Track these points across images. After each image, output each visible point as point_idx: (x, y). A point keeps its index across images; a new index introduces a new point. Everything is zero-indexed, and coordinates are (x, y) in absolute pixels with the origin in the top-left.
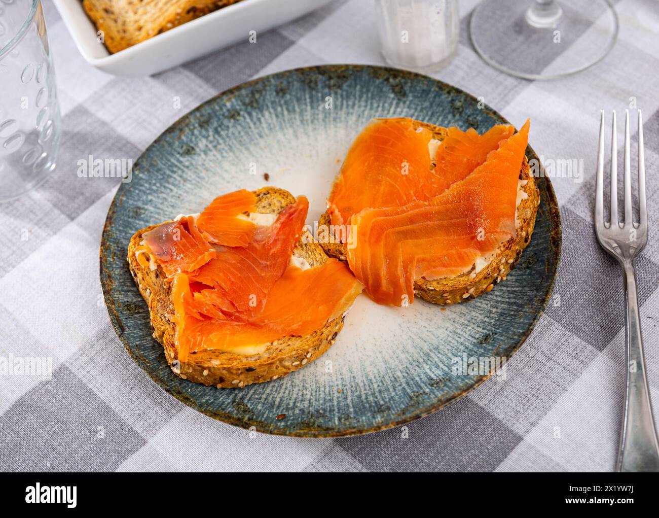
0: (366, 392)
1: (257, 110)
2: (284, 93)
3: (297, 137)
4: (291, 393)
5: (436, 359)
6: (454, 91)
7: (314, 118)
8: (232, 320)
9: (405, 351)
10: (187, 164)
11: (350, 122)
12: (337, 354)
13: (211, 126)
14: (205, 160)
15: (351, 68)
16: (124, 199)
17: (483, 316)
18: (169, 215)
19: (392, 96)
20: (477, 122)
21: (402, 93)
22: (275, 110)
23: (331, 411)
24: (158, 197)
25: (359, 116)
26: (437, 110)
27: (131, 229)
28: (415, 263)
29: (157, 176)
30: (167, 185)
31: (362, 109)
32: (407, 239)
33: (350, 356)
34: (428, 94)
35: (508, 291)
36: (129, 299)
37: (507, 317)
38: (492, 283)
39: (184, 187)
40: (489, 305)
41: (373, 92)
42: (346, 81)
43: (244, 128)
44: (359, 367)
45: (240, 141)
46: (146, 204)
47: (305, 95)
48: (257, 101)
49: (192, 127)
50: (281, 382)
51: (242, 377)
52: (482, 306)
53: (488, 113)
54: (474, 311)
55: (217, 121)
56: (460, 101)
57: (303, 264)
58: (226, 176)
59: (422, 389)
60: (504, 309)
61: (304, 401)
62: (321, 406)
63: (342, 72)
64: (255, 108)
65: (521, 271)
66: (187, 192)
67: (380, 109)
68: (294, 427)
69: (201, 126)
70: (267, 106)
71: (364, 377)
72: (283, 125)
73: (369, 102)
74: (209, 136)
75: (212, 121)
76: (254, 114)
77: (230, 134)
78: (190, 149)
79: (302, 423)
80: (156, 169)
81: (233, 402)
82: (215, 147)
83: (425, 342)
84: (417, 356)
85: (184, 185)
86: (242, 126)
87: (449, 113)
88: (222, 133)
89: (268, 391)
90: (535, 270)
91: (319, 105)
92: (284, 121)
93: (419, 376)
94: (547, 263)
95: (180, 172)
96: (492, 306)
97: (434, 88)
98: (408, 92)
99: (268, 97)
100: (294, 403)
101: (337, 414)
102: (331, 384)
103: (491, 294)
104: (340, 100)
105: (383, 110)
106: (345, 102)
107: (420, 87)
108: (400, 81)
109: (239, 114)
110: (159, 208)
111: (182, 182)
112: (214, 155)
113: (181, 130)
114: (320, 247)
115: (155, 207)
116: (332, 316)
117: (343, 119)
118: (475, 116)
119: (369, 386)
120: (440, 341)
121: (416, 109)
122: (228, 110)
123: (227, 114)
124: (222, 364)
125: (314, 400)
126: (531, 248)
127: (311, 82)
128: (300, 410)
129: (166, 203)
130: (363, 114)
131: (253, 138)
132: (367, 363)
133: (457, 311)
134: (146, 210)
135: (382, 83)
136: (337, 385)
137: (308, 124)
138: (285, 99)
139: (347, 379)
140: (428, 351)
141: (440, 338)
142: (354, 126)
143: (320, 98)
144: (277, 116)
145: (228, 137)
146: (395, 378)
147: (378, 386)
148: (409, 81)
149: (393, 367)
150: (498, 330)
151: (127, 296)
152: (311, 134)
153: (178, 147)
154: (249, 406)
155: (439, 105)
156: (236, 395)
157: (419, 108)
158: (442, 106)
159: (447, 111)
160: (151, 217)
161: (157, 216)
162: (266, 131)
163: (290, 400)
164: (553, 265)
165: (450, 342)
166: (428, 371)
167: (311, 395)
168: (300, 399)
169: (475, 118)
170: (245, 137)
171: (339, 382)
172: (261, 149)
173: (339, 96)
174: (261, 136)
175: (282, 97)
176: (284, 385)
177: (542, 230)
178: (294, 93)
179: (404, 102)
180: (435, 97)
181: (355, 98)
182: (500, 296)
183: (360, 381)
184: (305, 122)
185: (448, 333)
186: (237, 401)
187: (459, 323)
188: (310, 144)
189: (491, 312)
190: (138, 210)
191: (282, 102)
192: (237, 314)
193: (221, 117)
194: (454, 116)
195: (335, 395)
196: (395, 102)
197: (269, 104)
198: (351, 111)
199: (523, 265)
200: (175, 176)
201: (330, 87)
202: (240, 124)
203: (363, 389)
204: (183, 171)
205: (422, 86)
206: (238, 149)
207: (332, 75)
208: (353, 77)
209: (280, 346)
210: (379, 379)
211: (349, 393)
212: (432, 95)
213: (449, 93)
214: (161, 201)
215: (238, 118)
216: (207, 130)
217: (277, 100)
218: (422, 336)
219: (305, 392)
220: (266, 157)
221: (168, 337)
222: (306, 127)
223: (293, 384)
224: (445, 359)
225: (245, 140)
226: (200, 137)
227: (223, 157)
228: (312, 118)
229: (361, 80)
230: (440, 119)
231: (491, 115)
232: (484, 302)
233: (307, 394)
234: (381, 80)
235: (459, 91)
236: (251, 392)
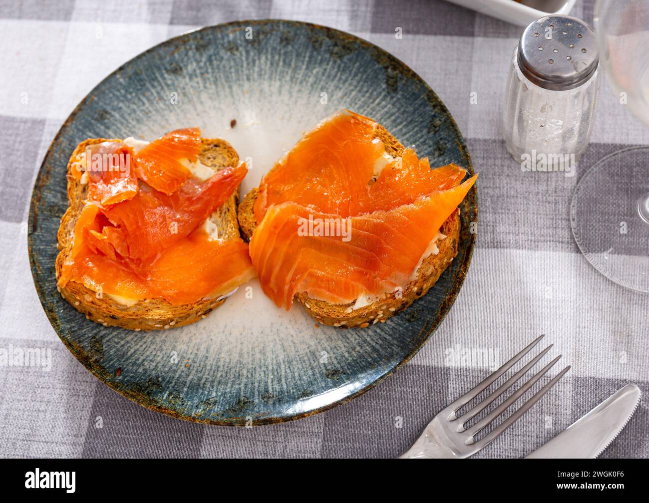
0: (208, 377)
1: (256, 51)
2: (288, 44)
3: (280, 92)
4: (147, 349)
5: (283, 373)
6: (439, 107)
7: (305, 80)
8: (121, 264)
9: (263, 352)
10: (169, 82)
11: (334, 98)
12: (205, 328)
13: (207, 51)
14: (187, 84)
15: (358, 42)
16: (96, 99)
17: (345, 350)
18: (131, 128)
19: (384, 86)
20: (445, 149)
21: (394, 88)
22: (273, 57)
23: (169, 382)
24: (129, 107)
25: (346, 94)
26: (417, 120)
27: (90, 131)
28: (306, 275)
29: (136, 86)
30: (142, 97)
31: (352, 88)
32: (311, 248)
33: (215, 335)
34: (416, 99)
35: (380, 335)
36: (56, 201)
37: (363, 361)
38: (368, 322)
39: (157, 105)
40: (357, 341)
41: (369, 75)
42: (348, 54)
43: (236, 64)
44: (216, 350)
45: (228, 77)
46: (114, 110)
47: (306, 53)
48: (259, 42)
49: (188, 47)
50: (145, 335)
51: (106, 319)
52: (351, 339)
53: (458, 145)
54: (341, 340)
55: (215, 49)
56: (440, 121)
57: (213, 230)
58: (199, 107)
59: (253, 397)
60: (366, 352)
61: (153, 362)
62: (163, 374)
63: (349, 43)
64: (255, 48)
65: (402, 320)
66: (157, 111)
67: (368, 95)
68: (127, 386)
69: (197, 49)
70: (267, 50)
71: (215, 361)
72: (274, 75)
73: (361, 83)
74: (201, 61)
75: (210, 47)
76: (252, 54)
77: (221, 67)
78: (178, 68)
79: (137, 384)
80: (138, 78)
81: (94, 337)
82: (202, 74)
83: (284, 351)
84: (270, 361)
85: (157, 103)
86: (235, 62)
87: (425, 127)
88: (215, 62)
89: (129, 338)
90: (412, 327)
91: (314, 68)
92: (276, 71)
93: (259, 383)
94: (425, 325)
95: (159, 88)
96: (358, 343)
97: (424, 96)
98: (399, 88)
99: (271, 41)
100: (144, 360)
101: (171, 388)
102: (185, 355)
103: (365, 331)
104: (336, 70)
105: (369, 98)
106: (339, 74)
107: (412, 89)
108: (397, 74)
109: (237, 49)
110: (124, 118)
111: (157, 99)
112: (198, 83)
113: (177, 47)
114: (236, 220)
115: (122, 116)
116: (208, 296)
117: (330, 91)
118: (446, 142)
119: (214, 373)
120: (297, 356)
121: (399, 109)
122: (229, 42)
123: (226, 45)
124: (92, 302)
125: (161, 364)
126: (422, 303)
127: (316, 41)
128: (144, 370)
129: (133, 115)
130: (350, 94)
131: (241, 78)
132: (225, 349)
133: (327, 333)
134: (112, 116)
135: (380, 69)
136: (189, 359)
137: (296, 84)
138: (286, 49)
139: (200, 356)
140: (281, 361)
141: (298, 354)
142: (336, 102)
143: (318, 61)
144: (272, 64)
145: (218, 68)
146: (239, 375)
147: (222, 376)
148: (405, 78)
149: (244, 363)
150: (348, 371)
151: (55, 196)
152: (295, 94)
153: (168, 62)
154: (104, 347)
155: (420, 115)
156: (99, 332)
157: (402, 110)
158: (422, 117)
159: (425, 124)
160: (113, 124)
161: (119, 125)
162: (256, 75)
163: (142, 355)
164: (428, 330)
165: (304, 361)
166: (270, 381)
167: (162, 359)
168: (151, 358)
169: (446, 144)
170: (233, 75)
171: (192, 357)
172: (242, 91)
173: (336, 66)
174: (248, 79)
175: (285, 46)
176: (146, 338)
177: (441, 288)
178: (296, 47)
179: (392, 98)
180: (420, 105)
181: (350, 75)
182: (371, 336)
183: (209, 363)
184: (294, 80)
185: (308, 351)
186: (97, 337)
187: (323, 346)
188: (288, 105)
189: (354, 349)
190: (104, 114)
191: (282, 51)
192: (127, 260)
193: (220, 46)
194: (429, 132)
195: (181, 368)
196: (383, 94)
197: (270, 49)
198: (341, 85)
199: (407, 316)
200: (153, 91)
201: (332, 53)
202: (234, 59)
203: (207, 372)
204: (162, 88)
205: (414, 88)
206: (222, 84)
207: (339, 43)
208: (356, 52)
209: (151, 305)
210: (226, 368)
211: (194, 372)
212: (419, 102)
213: (434, 107)
214: (129, 111)
215: (236, 52)
216: (201, 55)
217: (278, 48)
218: (286, 344)
219: (159, 353)
220: (244, 102)
221: (62, 256)
222: (293, 85)
223: (154, 341)
224: (290, 377)
225: (232, 77)
226: (192, 60)
227: (205, 87)
228: (303, 78)
229: (363, 58)
230: (416, 129)
231: (460, 148)
232: (355, 336)
233: (158, 356)
234: (380, 66)
235: (443, 109)
236: (115, 333)
